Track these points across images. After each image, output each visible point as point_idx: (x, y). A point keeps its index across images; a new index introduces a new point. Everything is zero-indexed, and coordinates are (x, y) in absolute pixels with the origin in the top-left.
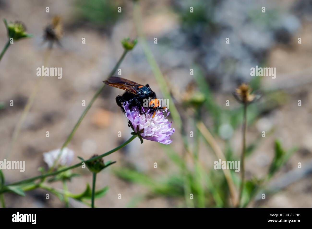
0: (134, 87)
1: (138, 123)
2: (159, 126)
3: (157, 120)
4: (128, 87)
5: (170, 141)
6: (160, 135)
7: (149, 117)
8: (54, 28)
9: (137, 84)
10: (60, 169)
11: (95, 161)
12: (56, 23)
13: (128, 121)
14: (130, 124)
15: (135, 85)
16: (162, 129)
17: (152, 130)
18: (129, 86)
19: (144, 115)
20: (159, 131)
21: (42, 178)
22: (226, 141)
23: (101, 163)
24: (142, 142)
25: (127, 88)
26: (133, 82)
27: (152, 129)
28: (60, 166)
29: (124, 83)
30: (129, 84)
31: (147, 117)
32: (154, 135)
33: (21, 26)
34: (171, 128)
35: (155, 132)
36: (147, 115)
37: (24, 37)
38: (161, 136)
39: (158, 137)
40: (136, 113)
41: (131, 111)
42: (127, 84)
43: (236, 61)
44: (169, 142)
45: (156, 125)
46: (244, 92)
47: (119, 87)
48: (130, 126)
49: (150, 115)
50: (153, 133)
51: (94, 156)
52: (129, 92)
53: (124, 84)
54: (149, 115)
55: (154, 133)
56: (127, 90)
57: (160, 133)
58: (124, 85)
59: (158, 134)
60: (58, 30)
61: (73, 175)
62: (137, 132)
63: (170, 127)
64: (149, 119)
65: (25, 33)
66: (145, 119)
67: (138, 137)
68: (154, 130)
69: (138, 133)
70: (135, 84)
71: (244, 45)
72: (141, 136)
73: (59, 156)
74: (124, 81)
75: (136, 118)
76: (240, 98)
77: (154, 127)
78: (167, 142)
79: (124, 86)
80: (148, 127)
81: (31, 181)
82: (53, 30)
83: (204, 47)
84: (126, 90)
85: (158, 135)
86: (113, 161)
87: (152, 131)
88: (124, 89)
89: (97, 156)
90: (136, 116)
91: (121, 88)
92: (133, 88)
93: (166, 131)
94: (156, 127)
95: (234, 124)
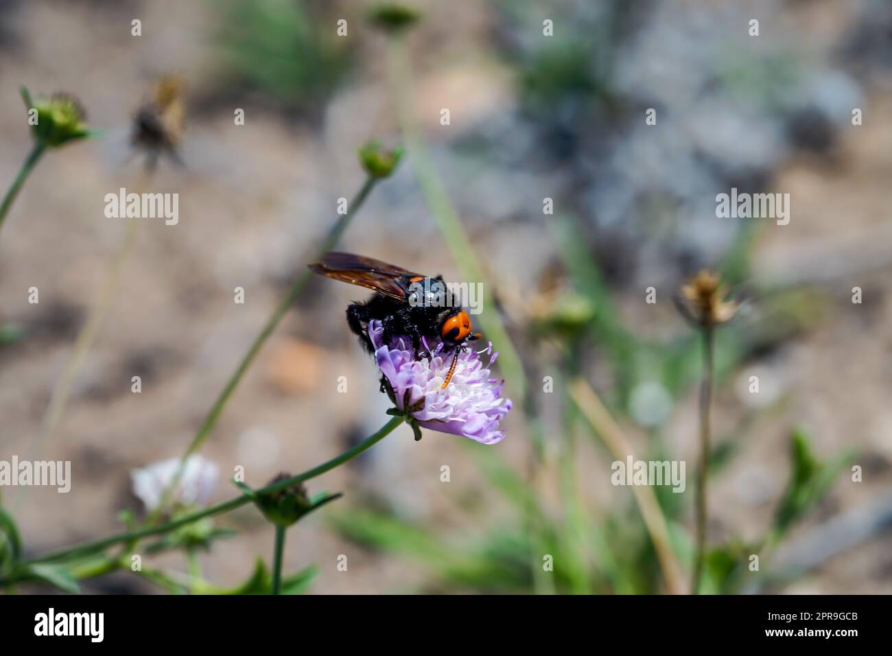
0: (397, 279)
1: (409, 382)
2: (468, 392)
3: (463, 373)
4: (381, 280)
5: (498, 433)
6: (469, 416)
7: (440, 365)
8: (160, 113)
9: (407, 272)
10: (179, 516)
11: (283, 492)
12: (167, 98)
13: (381, 376)
14: (386, 385)
15: (401, 275)
16: (475, 399)
17: (447, 402)
18: (384, 277)
19: (425, 360)
20: (468, 405)
21: (128, 542)
22: (651, 432)
23: (300, 498)
24: (418, 436)
25: (378, 283)
26: (393, 267)
27: (447, 398)
28: (178, 506)
29: (369, 269)
30: (383, 272)
31: (436, 364)
32: (452, 416)
33: (70, 105)
34: (503, 397)
35: (456, 409)
36: (434, 360)
37: (80, 136)
38: (473, 418)
39: (463, 422)
40: (404, 354)
41: (390, 349)
42: (377, 273)
43: (677, 203)
44: (495, 438)
45: (459, 388)
46: (706, 296)
47: (354, 281)
48: (385, 390)
49: (442, 358)
50: (451, 411)
51: (280, 478)
52: (383, 294)
53: (368, 274)
54: (440, 358)
55: (454, 410)
56: (378, 288)
57: (471, 411)
58: (370, 277)
59: (465, 414)
60: (171, 119)
61: (216, 533)
62: (405, 406)
63: (497, 396)
64: (441, 370)
65: (80, 127)
66: (428, 371)
67: (407, 422)
68: (452, 401)
69: (407, 412)
70: (402, 273)
71: (700, 157)
72: (416, 419)
73: (177, 478)
74: (367, 264)
75: (402, 367)
76: (695, 313)
77: (453, 394)
78: (490, 438)
79: (368, 278)
80: (436, 392)
81: (95, 549)
82: (158, 118)
83: (587, 164)
84: (374, 288)
85: (465, 418)
86: (333, 492)
87: (447, 406)
88: (371, 285)
89: (288, 477)
90: (403, 362)
91: (362, 283)
92: (395, 282)
93: (488, 407)
94: (460, 394)
95: (675, 383)
